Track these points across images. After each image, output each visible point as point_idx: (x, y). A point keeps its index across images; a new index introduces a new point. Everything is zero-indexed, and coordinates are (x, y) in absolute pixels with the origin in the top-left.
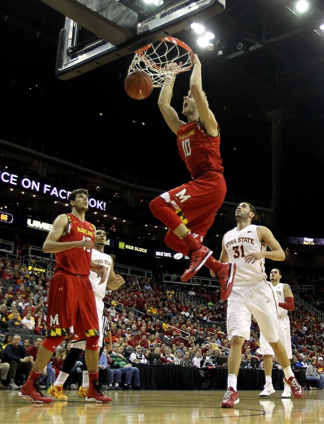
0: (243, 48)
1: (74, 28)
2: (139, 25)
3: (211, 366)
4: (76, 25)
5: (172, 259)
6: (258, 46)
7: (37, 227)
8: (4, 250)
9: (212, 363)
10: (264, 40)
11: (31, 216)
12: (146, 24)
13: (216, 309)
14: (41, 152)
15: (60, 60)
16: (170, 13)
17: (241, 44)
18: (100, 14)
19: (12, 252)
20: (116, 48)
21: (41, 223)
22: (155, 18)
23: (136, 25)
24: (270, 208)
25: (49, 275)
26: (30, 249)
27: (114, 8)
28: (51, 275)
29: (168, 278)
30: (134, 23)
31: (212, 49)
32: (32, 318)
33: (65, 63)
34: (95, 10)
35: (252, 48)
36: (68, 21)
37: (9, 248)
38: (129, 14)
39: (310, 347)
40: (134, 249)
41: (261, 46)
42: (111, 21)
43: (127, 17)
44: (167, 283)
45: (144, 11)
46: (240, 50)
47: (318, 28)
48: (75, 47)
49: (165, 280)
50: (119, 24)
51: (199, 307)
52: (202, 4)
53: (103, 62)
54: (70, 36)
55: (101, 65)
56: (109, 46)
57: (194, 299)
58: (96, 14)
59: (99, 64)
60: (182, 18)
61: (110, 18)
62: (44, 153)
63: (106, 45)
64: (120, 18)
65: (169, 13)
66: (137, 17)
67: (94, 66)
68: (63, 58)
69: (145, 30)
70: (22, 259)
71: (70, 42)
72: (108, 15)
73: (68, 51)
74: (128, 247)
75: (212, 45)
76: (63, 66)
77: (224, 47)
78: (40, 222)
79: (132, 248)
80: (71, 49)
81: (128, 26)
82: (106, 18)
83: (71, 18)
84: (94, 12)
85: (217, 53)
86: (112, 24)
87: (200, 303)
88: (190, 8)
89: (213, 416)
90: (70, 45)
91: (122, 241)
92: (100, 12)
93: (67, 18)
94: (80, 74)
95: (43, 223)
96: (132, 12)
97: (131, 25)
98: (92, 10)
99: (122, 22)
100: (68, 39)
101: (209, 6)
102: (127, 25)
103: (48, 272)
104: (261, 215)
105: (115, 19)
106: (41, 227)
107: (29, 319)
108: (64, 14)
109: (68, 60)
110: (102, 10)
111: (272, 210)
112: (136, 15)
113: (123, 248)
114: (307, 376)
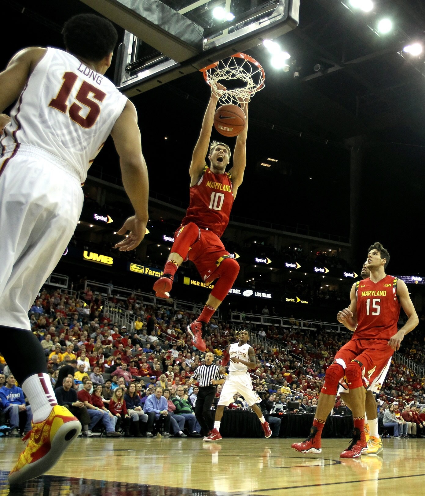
0: (321, 70)
1: (134, 43)
2: (205, 41)
3: (282, 412)
4: (136, 39)
5: (241, 296)
6: (336, 68)
7: (94, 259)
8: (57, 285)
9: (282, 409)
10: (343, 61)
11: (87, 248)
12: (212, 40)
13: (288, 351)
14: (99, 178)
15: (118, 77)
16: (239, 29)
17: (319, 66)
18: (162, 27)
19: (66, 287)
20: (179, 65)
21: (99, 256)
22: (222, 34)
23: (201, 40)
24: (348, 242)
25: (107, 312)
26: (86, 283)
27: (178, 21)
28: (108, 312)
29: (237, 317)
30: (199, 38)
31: (287, 70)
32: (87, 359)
33: (123, 80)
34: (156, 23)
35: (330, 70)
36: (127, 34)
37: (63, 282)
38: (194, 29)
39: (389, 392)
40: (200, 284)
41: (341, 68)
42: (174, 36)
43: (192, 31)
44: (235, 322)
45: (210, 26)
46: (317, 72)
47: (401, 49)
48: (136, 63)
49: (233, 319)
50: (182, 39)
51: (270, 348)
52: (273, 20)
53: (165, 80)
54: (130, 51)
55: (163, 83)
56: (171, 63)
57: (264, 340)
58: (157, 28)
59: (161, 82)
60: (252, 34)
61: (173, 33)
62: (103, 179)
63: (168, 62)
64: (184, 32)
65: (237, 29)
66: (202, 32)
67: (155, 84)
68: (121, 75)
69: (211, 46)
70: (78, 294)
71: (129, 58)
72: (171, 29)
73: (126, 67)
74: (194, 283)
75: (288, 66)
76: (121, 84)
77: (300, 68)
78: (97, 255)
79: (198, 284)
80: (130, 65)
81: (193, 42)
82: (168, 33)
83: (131, 31)
84: (156, 25)
85: (293, 75)
86: (176, 39)
87: (271, 343)
88: (260, 23)
89: (283, 466)
90: (129, 61)
91: (187, 276)
92: (162, 25)
93: (126, 31)
94: (139, 93)
95: (101, 256)
96: (197, 26)
97: (197, 41)
98: (153, 23)
99: (186, 37)
100: (127, 55)
101: (280, 22)
102: (192, 40)
103: (105, 308)
104: (338, 250)
105: (179, 33)
106: (98, 260)
107: (83, 360)
108: (123, 27)
109: (127, 78)
110: (164, 23)
111: (349, 245)
112: (202, 29)
113: (188, 284)
114: (384, 423)
